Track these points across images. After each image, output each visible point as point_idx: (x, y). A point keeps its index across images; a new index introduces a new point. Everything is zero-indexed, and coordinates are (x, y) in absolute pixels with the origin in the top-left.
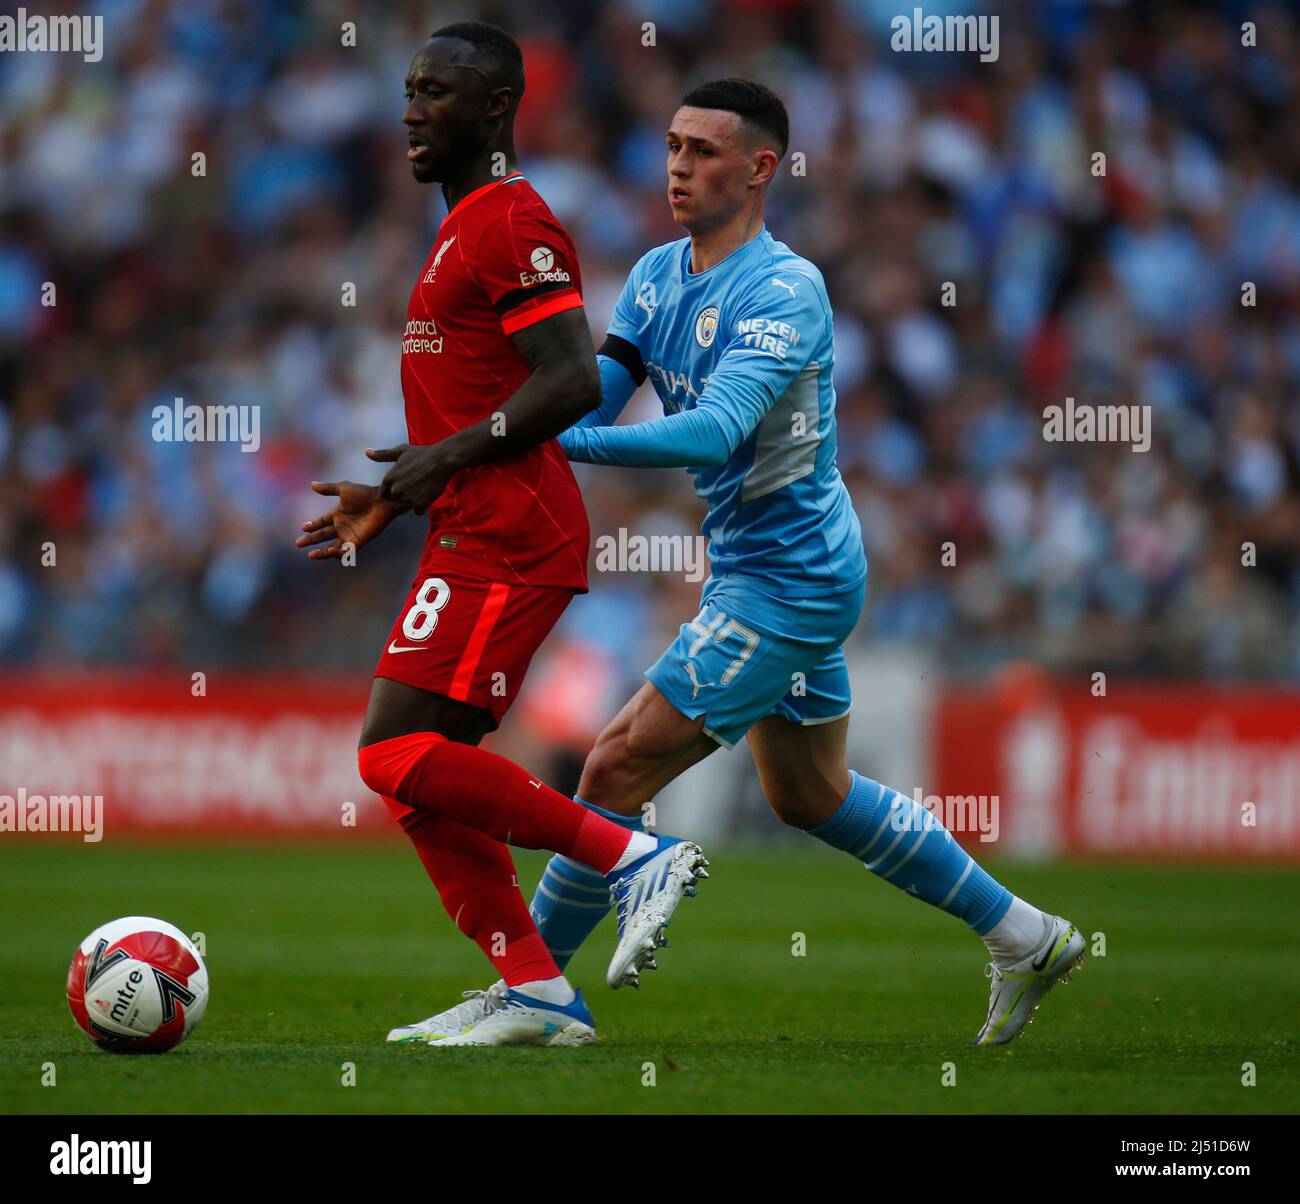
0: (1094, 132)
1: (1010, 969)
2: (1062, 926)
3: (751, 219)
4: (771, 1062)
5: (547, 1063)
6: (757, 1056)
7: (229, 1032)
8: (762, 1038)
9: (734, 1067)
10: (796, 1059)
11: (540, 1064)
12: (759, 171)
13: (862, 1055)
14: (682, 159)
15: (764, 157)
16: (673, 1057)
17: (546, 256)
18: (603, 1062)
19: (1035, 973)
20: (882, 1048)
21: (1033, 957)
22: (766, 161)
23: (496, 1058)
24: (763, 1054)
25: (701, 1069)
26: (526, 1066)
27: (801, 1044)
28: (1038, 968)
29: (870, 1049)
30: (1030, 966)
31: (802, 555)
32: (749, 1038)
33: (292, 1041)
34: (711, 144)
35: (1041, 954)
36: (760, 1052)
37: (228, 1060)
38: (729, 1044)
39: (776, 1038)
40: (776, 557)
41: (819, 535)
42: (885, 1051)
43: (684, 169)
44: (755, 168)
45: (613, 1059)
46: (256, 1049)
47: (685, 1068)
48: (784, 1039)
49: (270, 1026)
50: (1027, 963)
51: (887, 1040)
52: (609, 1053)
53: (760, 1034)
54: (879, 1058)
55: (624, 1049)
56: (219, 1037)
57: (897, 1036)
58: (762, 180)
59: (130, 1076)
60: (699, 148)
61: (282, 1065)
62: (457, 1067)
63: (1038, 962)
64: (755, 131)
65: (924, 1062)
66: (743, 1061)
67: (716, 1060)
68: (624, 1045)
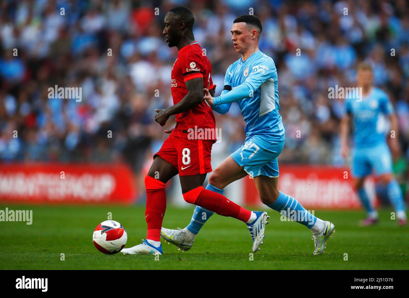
0: (283, 29)
1: (318, 236)
2: (328, 223)
3: (255, 47)
4: (205, 258)
5: (149, 259)
6: (201, 257)
7: (72, 251)
8: (202, 253)
9: (196, 259)
10: (210, 258)
11: (148, 259)
12: (253, 35)
13: (227, 256)
14: (234, 36)
15: (254, 31)
16: (180, 257)
17: (194, 64)
18: (163, 258)
19: (324, 236)
20: (232, 255)
21: (323, 232)
22: (255, 32)
23: (137, 257)
24: (203, 256)
25: (188, 260)
26: (144, 259)
27: (212, 254)
28: (325, 234)
29: (229, 255)
30: (323, 234)
31: (274, 130)
32: (199, 252)
33: (87, 253)
34: (239, 31)
35: (325, 231)
36: (202, 256)
37: (71, 258)
38: (194, 254)
39: (205, 252)
40: (269, 131)
41: (277, 126)
42: (232, 256)
43: (235, 39)
44: (252, 35)
45: (166, 258)
46: (78, 255)
47: (183, 260)
48: (207, 253)
49: (81, 250)
50: (322, 234)
51: (233, 253)
52: (165, 256)
53: (202, 251)
54: (231, 257)
55: (168, 255)
56: (69, 252)
57: (235, 252)
58: (255, 37)
59: (47, 262)
60: (237, 33)
61: (84, 259)
62: (127, 260)
63: (324, 233)
64: (250, 26)
65: (242, 258)
66: (198, 258)
67: (191, 258)
68: (168, 254)
